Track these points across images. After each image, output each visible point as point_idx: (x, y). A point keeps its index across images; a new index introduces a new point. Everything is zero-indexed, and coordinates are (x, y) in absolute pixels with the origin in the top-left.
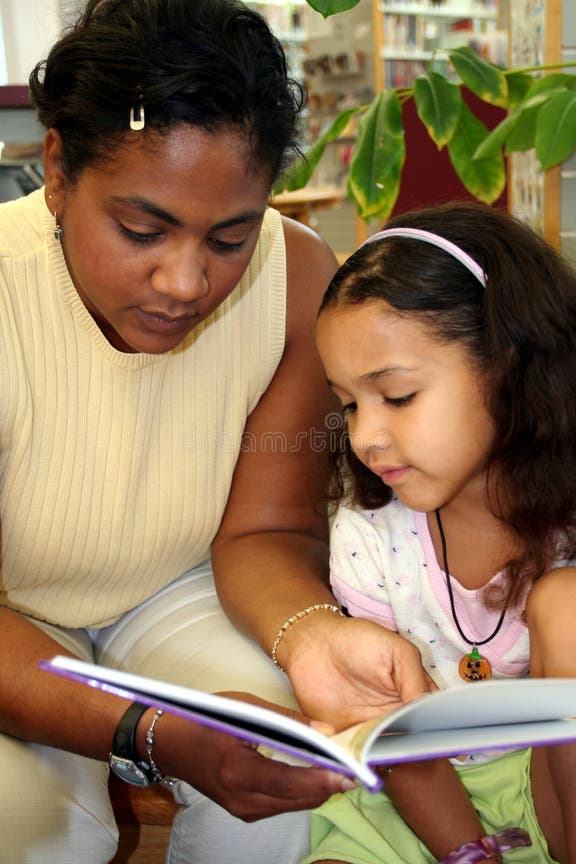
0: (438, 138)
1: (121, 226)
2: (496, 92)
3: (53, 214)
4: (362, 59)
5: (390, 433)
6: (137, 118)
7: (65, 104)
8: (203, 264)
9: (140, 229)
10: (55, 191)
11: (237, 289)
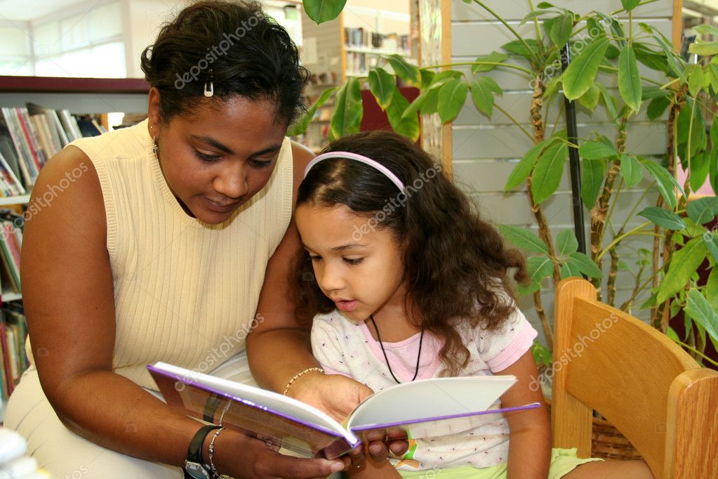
0: (382, 104)
1: (197, 151)
2: (414, 79)
3: (152, 138)
4: (334, 76)
5: (346, 280)
6: (209, 90)
7: (164, 77)
8: (245, 174)
9: (208, 153)
10: (155, 124)
11: (263, 190)
